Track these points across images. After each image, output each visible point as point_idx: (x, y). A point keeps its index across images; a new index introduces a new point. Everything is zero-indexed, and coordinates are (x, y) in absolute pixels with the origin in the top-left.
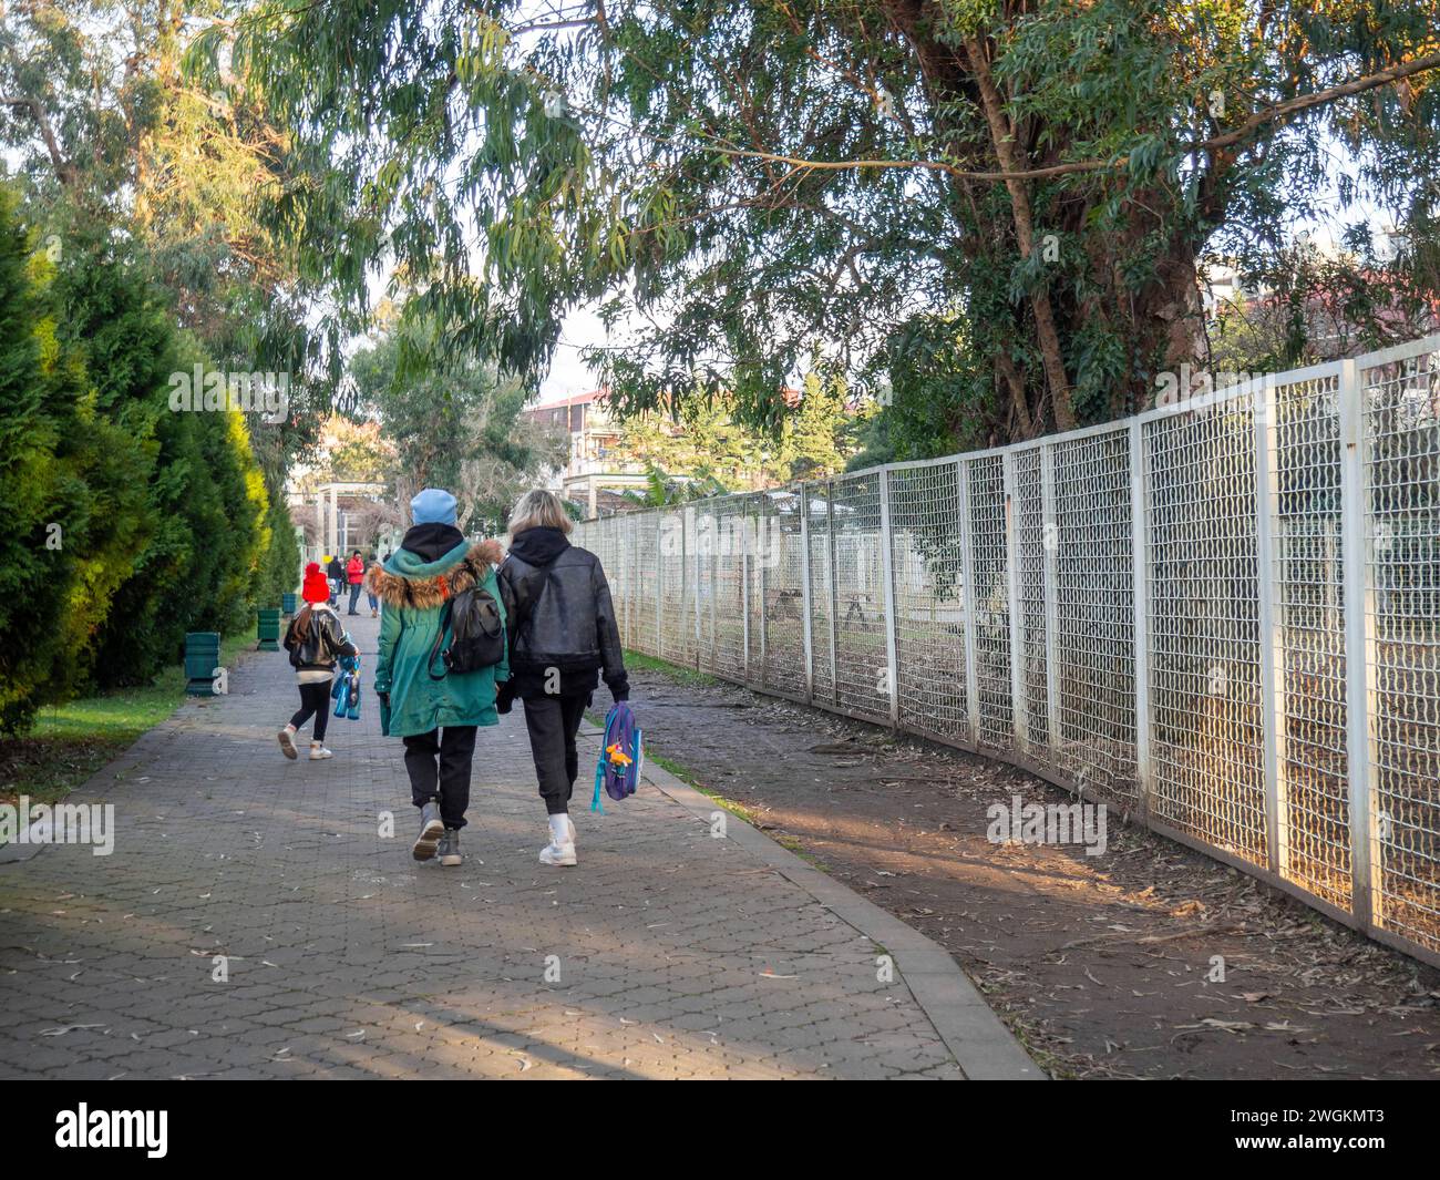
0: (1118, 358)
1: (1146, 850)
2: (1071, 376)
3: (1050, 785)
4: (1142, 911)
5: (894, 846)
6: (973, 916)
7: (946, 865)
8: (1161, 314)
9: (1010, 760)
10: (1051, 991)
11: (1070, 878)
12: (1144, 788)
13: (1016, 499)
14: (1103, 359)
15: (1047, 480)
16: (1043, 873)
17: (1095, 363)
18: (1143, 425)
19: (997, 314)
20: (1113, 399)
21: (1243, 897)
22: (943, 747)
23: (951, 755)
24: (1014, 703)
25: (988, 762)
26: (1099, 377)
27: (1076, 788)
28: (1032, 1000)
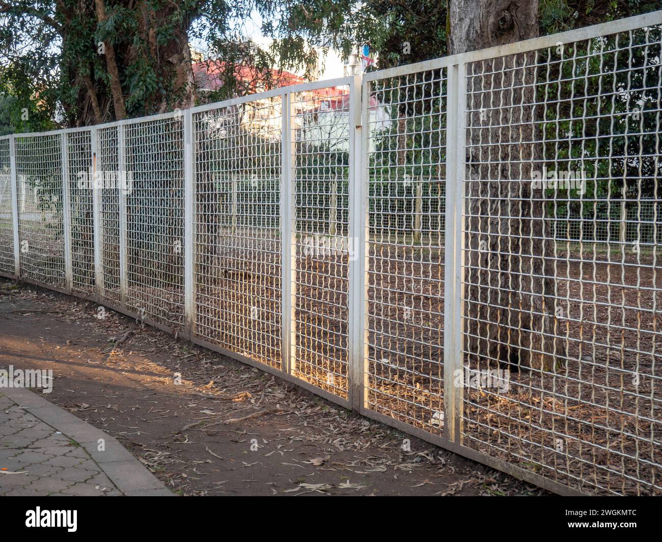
0: (154, 81)
1: (194, 355)
2: (125, 90)
3: (121, 314)
4: (214, 399)
5: (44, 357)
6: (115, 407)
7: (82, 369)
8: (170, 60)
9: (93, 300)
10: (193, 467)
11: (160, 376)
12: (189, 319)
13: (99, 155)
14: (145, 81)
15: (122, 146)
16: (142, 373)
17: (141, 83)
18: (193, 115)
19: (85, 52)
20: (147, 104)
21: (269, 387)
22: (49, 291)
23: (54, 295)
24: (96, 268)
25: (79, 300)
26: (143, 90)
27: (140, 317)
28: (185, 475)
